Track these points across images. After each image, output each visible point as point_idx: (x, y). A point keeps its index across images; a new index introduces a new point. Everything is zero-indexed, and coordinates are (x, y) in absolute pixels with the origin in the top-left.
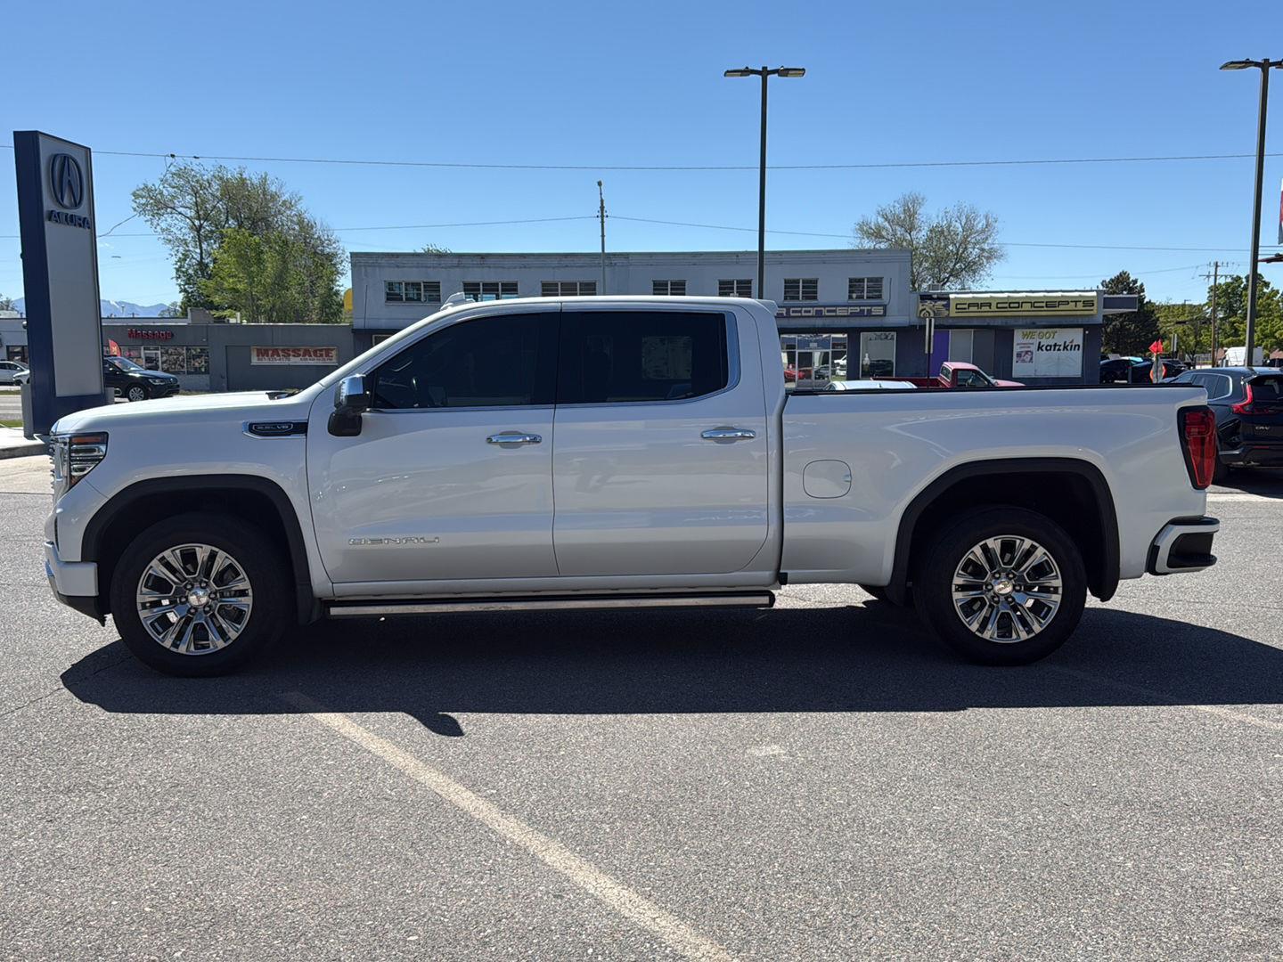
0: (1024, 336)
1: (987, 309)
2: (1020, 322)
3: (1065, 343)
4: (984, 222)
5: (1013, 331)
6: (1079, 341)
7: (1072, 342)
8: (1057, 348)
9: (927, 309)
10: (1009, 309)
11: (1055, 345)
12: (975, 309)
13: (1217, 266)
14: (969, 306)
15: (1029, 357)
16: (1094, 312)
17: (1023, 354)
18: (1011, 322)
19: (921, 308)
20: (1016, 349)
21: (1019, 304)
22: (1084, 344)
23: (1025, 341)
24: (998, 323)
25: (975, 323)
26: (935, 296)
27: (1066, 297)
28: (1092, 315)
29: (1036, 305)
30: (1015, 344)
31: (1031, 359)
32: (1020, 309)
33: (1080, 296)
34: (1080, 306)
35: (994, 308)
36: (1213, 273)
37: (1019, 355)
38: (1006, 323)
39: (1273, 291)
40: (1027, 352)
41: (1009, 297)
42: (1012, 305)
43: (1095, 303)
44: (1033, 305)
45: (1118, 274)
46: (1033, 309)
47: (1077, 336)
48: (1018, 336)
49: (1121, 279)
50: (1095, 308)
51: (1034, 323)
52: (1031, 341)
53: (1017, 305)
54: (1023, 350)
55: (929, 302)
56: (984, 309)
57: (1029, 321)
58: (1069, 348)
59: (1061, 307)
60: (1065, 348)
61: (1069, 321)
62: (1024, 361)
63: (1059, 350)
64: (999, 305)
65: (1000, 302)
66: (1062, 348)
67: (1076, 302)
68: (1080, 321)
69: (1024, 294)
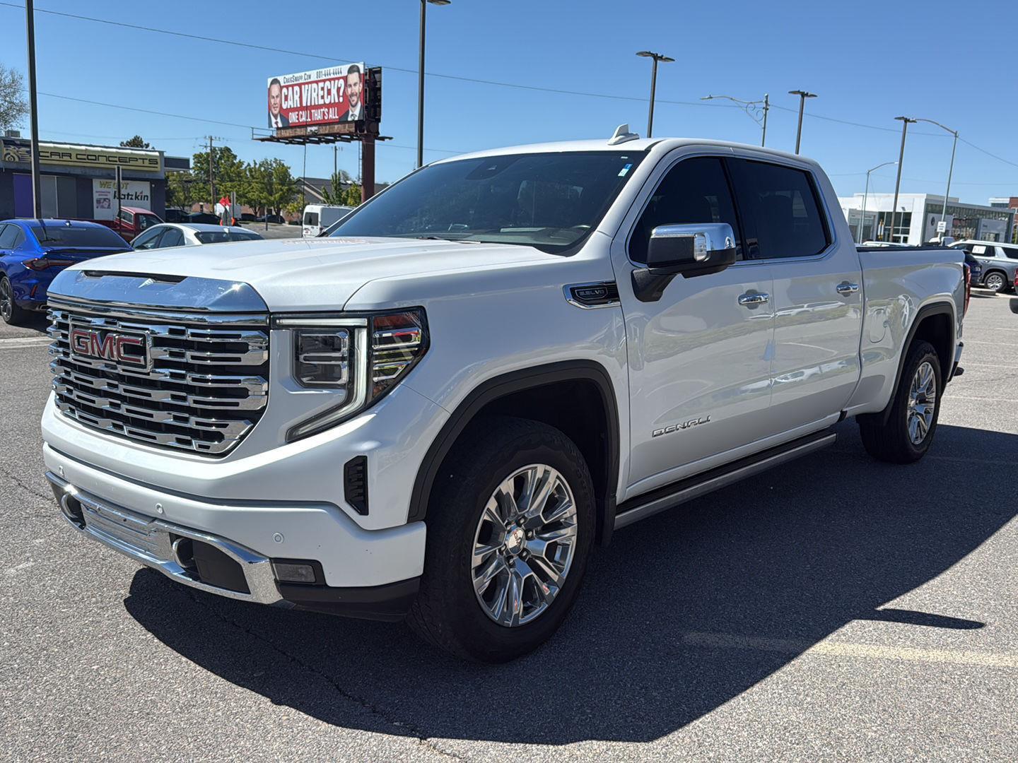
0: (102, 185)
1: (68, 158)
2: (97, 173)
3: (136, 193)
4: (10, 77)
5: (92, 180)
6: (147, 192)
7: (141, 193)
8: (130, 197)
9: (12, 154)
10: (87, 161)
11: (128, 195)
12: (57, 158)
13: (211, 139)
14: (51, 155)
15: (107, 204)
16: (159, 169)
17: (102, 201)
18: (89, 172)
19: (5, 152)
20: (96, 196)
21: (97, 156)
22: (151, 195)
23: (103, 189)
24: (78, 172)
25: (58, 170)
26: (18, 142)
27: (135, 154)
28: (156, 172)
29: (110, 159)
30: (94, 192)
31: (109, 205)
32: (97, 161)
33: (146, 155)
34: (147, 162)
35: (74, 158)
36: (209, 145)
37: (98, 201)
38: (85, 173)
39: (240, 162)
40: (105, 200)
41: (86, 150)
42: (90, 157)
43: (159, 161)
44: (108, 158)
45: (133, 138)
46: (108, 162)
47: (145, 188)
48: (96, 185)
49: (136, 142)
50: (158, 166)
51: (109, 175)
52: (106, 189)
53: (94, 158)
54: (101, 197)
55: (12, 147)
56: (65, 158)
57: (105, 172)
58: (139, 198)
59: (132, 163)
60: (136, 197)
61: (138, 175)
62: (103, 207)
63: (131, 199)
64: (79, 157)
65: (79, 153)
66: (134, 197)
67: (143, 159)
68: (147, 176)
69: (99, 149)
